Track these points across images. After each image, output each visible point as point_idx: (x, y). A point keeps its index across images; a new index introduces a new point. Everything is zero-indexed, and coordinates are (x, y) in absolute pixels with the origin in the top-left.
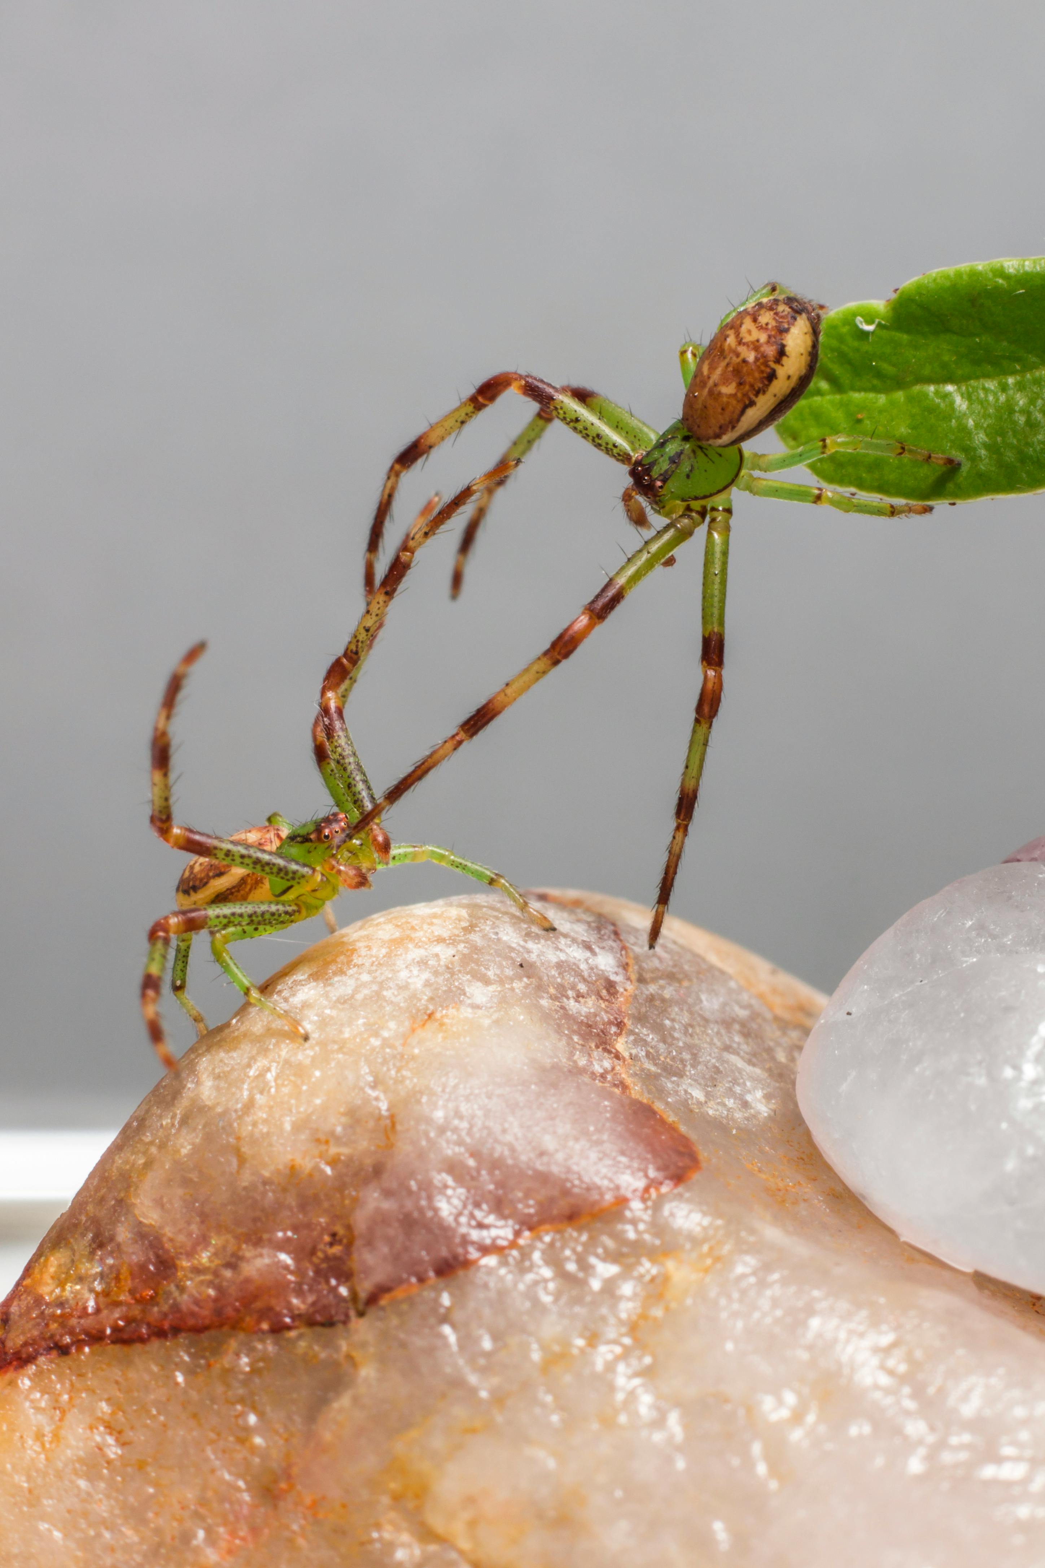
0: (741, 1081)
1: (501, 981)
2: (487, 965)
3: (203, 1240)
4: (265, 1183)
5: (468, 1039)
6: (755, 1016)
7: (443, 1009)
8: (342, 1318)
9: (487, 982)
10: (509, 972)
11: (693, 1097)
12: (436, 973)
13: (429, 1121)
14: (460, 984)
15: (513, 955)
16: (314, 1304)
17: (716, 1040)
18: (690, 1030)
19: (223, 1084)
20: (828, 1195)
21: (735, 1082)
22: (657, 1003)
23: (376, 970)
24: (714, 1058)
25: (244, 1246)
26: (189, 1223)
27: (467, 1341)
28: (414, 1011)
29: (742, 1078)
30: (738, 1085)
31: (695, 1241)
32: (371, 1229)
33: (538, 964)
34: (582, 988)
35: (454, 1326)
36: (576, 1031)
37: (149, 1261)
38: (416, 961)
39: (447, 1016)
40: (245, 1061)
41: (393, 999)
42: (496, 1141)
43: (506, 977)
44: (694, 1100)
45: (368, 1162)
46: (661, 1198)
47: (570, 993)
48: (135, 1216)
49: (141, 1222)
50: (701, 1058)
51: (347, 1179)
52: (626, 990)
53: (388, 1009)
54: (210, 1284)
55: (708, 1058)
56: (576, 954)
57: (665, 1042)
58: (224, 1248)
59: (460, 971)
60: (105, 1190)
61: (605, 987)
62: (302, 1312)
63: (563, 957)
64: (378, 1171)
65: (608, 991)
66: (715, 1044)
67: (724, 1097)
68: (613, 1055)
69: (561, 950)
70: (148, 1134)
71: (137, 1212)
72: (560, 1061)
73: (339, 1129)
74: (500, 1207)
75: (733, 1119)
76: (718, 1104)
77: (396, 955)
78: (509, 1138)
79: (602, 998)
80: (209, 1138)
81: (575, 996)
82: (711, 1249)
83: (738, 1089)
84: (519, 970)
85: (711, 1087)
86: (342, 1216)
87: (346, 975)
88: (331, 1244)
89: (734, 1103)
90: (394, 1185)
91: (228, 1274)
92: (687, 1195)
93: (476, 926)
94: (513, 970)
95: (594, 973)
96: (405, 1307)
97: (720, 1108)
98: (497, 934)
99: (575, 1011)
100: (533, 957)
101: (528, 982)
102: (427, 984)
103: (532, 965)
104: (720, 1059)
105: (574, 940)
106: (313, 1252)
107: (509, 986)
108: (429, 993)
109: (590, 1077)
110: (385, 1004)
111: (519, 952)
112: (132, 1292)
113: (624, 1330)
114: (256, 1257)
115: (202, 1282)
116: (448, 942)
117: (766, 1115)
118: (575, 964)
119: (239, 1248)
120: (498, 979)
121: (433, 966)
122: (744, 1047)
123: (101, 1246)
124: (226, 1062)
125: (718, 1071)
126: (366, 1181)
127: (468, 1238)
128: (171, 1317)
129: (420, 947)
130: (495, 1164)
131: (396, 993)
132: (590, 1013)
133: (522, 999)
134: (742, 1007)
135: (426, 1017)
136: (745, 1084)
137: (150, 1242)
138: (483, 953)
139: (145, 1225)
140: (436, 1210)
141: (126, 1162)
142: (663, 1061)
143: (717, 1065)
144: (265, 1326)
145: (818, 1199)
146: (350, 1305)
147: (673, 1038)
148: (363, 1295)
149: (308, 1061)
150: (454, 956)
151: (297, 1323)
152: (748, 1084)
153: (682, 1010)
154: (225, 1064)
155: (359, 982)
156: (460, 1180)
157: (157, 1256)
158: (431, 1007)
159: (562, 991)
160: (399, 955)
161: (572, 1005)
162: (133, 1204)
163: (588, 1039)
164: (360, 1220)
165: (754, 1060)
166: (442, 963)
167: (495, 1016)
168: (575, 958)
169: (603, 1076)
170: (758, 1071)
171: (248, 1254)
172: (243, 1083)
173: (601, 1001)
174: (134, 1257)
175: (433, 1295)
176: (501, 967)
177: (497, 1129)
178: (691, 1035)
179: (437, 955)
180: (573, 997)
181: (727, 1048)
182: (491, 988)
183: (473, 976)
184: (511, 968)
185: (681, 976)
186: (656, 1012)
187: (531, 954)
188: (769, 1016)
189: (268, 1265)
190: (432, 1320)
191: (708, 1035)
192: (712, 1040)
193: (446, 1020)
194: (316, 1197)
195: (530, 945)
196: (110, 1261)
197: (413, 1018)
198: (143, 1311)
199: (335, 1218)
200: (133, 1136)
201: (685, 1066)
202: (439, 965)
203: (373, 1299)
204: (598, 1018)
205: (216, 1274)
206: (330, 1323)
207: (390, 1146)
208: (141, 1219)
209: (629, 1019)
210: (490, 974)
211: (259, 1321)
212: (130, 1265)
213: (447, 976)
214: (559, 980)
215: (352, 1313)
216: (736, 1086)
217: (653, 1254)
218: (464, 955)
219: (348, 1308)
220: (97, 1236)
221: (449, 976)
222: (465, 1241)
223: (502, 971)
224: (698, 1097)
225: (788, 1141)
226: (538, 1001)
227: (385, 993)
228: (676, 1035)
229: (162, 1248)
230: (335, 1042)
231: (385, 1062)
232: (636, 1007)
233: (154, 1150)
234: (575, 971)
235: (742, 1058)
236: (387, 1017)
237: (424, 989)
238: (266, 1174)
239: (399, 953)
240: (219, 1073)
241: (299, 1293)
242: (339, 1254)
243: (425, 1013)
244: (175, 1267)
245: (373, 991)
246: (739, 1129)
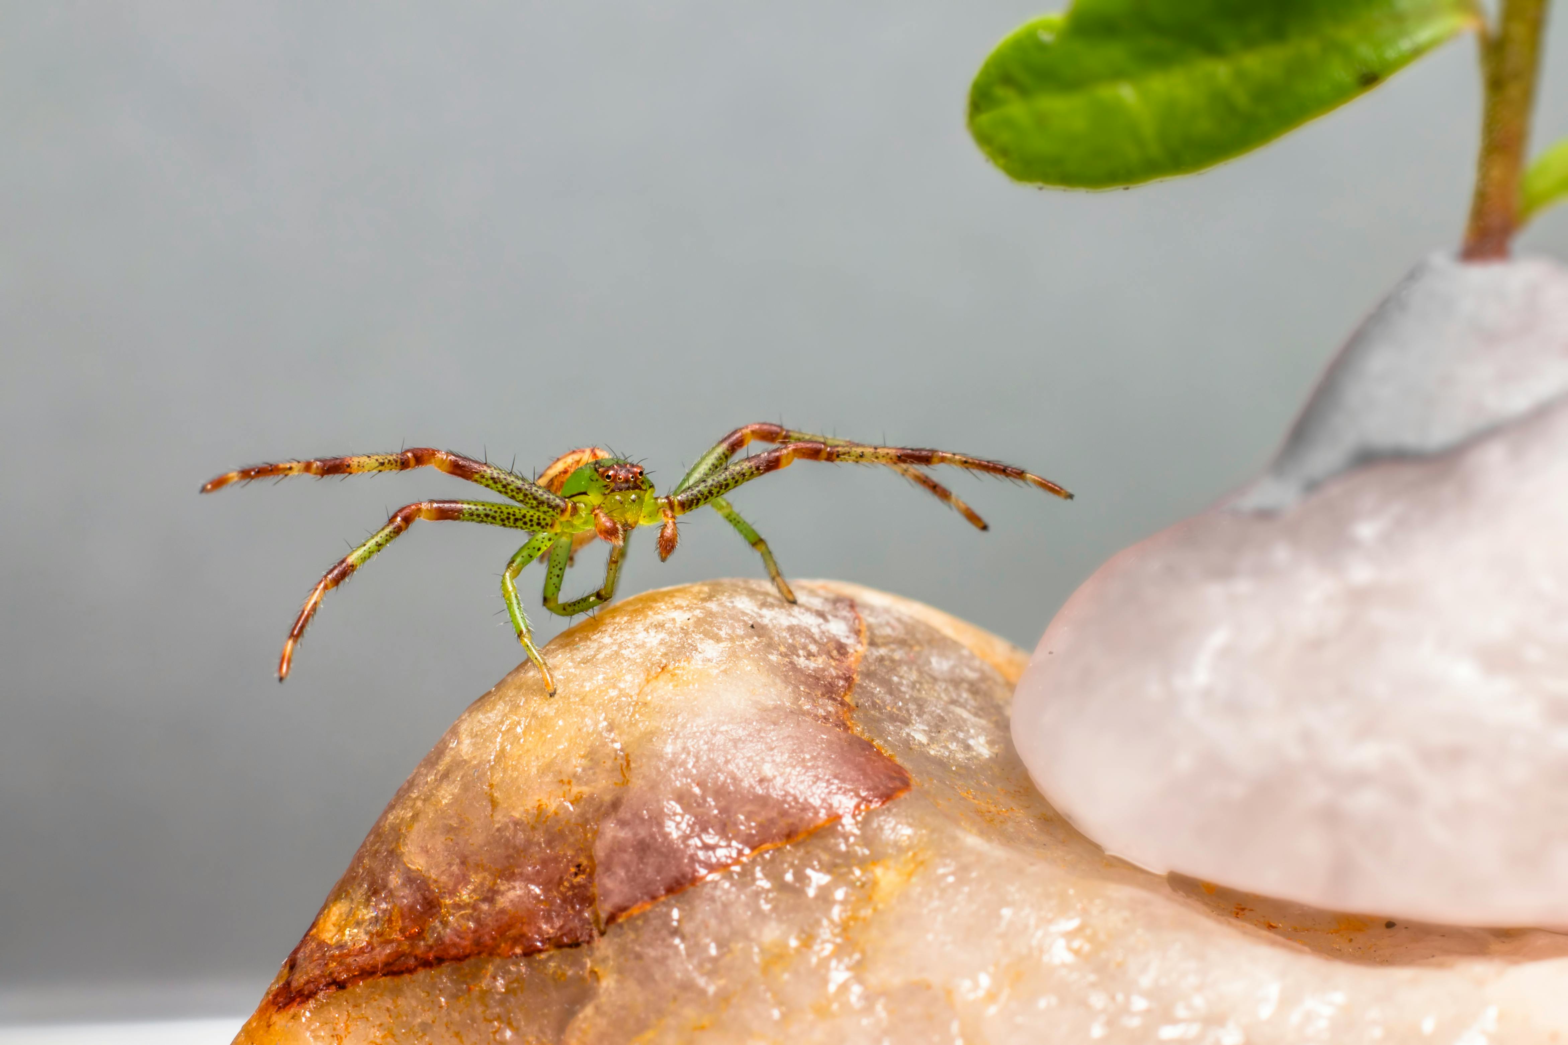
0: (966, 728)
1: (732, 639)
2: (720, 626)
3: (464, 880)
4: (516, 823)
5: (696, 686)
6: (984, 678)
7: (675, 663)
8: (587, 938)
9: (718, 640)
10: (740, 632)
11: (915, 739)
12: (671, 634)
13: (660, 757)
14: (693, 641)
15: (746, 618)
16: (561, 928)
17: (943, 695)
18: (918, 686)
19: (479, 740)
20: (1040, 819)
21: (959, 729)
22: (887, 663)
23: (617, 634)
24: (939, 709)
25: (499, 881)
26: (450, 865)
27: (696, 949)
28: (649, 665)
29: (966, 726)
30: (962, 731)
31: (900, 850)
32: (609, 857)
33: (770, 626)
34: (813, 648)
35: (683, 938)
36: (803, 682)
37: (416, 902)
38: (653, 624)
39: (678, 668)
40: (499, 719)
41: (631, 656)
42: (719, 770)
43: (737, 636)
44: (916, 742)
45: (608, 798)
46: (870, 814)
47: (801, 652)
48: (404, 864)
49: (409, 869)
50: (927, 708)
51: (589, 816)
52: (856, 651)
53: (625, 664)
54: (469, 918)
55: (933, 708)
56: (810, 621)
57: (891, 694)
58: (482, 884)
59: (693, 632)
60: (378, 844)
61: (836, 648)
62: (552, 936)
63: (795, 622)
64: (615, 805)
65: (839, 651)
66: (941, 699)
67: (947, 741)
68: (838, 702)
69: (794, 616)
70: (415, 791)
71: (405, 860)
72: (784, 704)
73: (579, 770)
74: (725, 828)
75: (954, 759)
76: (942, 747)
77: (636, 621)
78: (731, 767)
79: (832, 657)
80: (465, 788)
81: (805, 655)
82: (915, 854)
83: (961, 735)
84: (750, 630)
85: (935, 733)
86: (586, 849)
87: (590, 640)
88: (576, 874)
89: (957, 746)
90: (628, 816)
91: (485, 907)
92: (894, 810)
93: (714, 596)
94: (744, 630)
95: (825, 636)
96: (640, 923)
97: (942, 750)
98: (732, 602)
99: (803, 666)
100: (766, 621)
101: (758, 641)
102: (662, 642)
103: (764, 627)
104: (945, 710)
105: (808, 609)
106: (560, 882)
107: (739, 643)
108: (663, 649)
109: (812, 718)
110: (622, 661)
111: (752, 616)
112: (402, 931)
113: (837, 931)
114: (509, 889)
115: (462, 916)
116: (685, 609)
117: (987, 756)
118: (806, 628)
119: (495, 884)
120: (729, 637)
121: (669, 628)
122: (972, 702)
123: (375, 893)
124: (483, 722)
125: (942, 719)
126: (606, 815)
127: (695, 858)
128: (435, 949)
129: (659, 613)
130: (720, 792)
131: (633, 651)
132: (818, 668)
133: (751, 653)
134: (972, 669)
135: (660, 670)
136: (968, 731)
137: (418, 885)
138: (717, 617)
139: (413, 871)
140: (666, 836)
141: (396, 818)
142: (890, 711)
143: (942, 714)
144: (518, 951)
145: (1029, 822)
146: (593, 926)
147: (900, 691)
148: (603, 916)
149: (552, 714)
150: (689, 619)
151: (547, 946)
152: (972, 731)
153: (910, 669)
154: (482, 724)
155: (601, 645)
156: (687, 808)
157: (425, 898)
158: (664, 661)
159: (793, 650)
160: (639, 621)
161: (802, 662)
162: (403, 853)
163: (814, 689)
164: (600, 851)
165: (981, 713)
166: (677, 625)
167: (723, 668)
168: (807, 623)
169: (826, 718)
170: (983, 722)
171: (502, 888)
172: (496, 737)
173: (831, 660)
174: (405, 901)
175: (664, 909)
176: (733, 627)
177: (721, 761)
178: (919, 690)
179: (674, 620)
180: (804, 656)
181: (953, 702)
182: (722, 645)
183: (705, 635)
184: (742, 629)
185: (912, 642)
186: (884, 670)
187: (764, 619)
188: (1000, 679)
189: (520, 896)
190: (664, 933)
191: (935, 690)
192: (939, 695)
193: (677, 672)
194: (561, 833)
195: (764, 611)
196: (384, 906)
197: (648, 671)
198: (412, 946)
199: (579, 851)
200: (404, 795)
201: (910, 715)
202: (674, 627)
203: (612, 918)
204: (826, 673)
205: (474, 907)
206: (576, 945)
207: (625, 782)
208: (409, 865)
209: (858, 675)
210: (722, 634)
211: (512, 947)
212: (401, 909)
213: (681, 635)
214: (790, 641)
215: (595, 933)
216: (959, 732)
217: (863, 863)
218: (699, 619)
219: (591, 930)
220: (371, 885)
221: (683, 635)
222: (693, 859)
223: (734, 631)
224: (921, 739)
225: (1008, 779)
226: (767, 656)
227: (623, 652)
228: (903, 689)
229: (428, 889)
230: (576, 695)
231: (620, 708)
232: (865, 665)
233: (419, 804)
234: (807, 634)
235: (969, 711)
236: (624, 672)
237: (659, 647)
238: (517, 815)
239: (639, 619)
240: (477, 732)
241: (549, 919)
242: (582, 882)
243: (659, 666)
244: (439, 905)
245: (613, 651)
246: (959, 766)
